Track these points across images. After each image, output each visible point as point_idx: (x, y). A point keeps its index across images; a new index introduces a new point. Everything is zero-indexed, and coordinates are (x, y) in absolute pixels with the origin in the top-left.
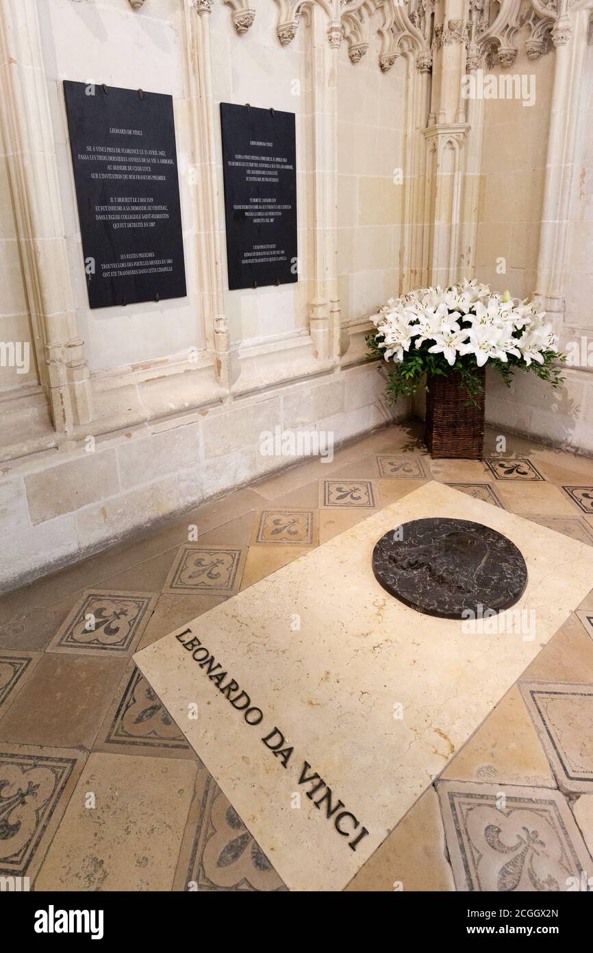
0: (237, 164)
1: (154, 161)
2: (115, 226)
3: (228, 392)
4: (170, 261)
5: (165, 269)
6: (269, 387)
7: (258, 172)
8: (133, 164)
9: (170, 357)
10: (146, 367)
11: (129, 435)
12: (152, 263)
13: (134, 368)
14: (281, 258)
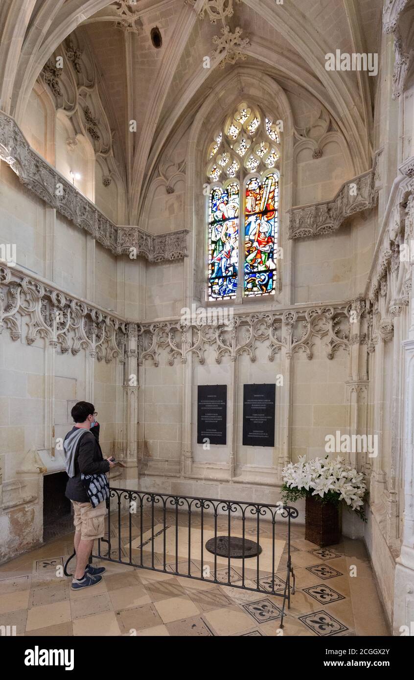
0: (249, 403)
1: (219, 403)
2: (206, 421)
3: (230, 479)
4: (221, 433)
5: (219, 435)
6: (248, 483)
7: (257, 405)
8: (213, 405)
9: (218, 463)
10: (210, 464)
11: (197, 481)
12: (215, 433)
13: (206, 463)
14: (266, 436)
